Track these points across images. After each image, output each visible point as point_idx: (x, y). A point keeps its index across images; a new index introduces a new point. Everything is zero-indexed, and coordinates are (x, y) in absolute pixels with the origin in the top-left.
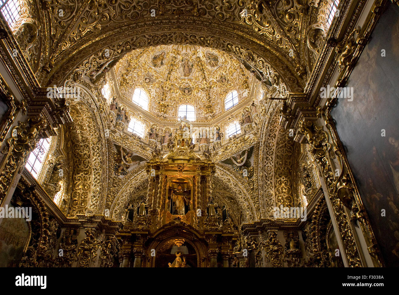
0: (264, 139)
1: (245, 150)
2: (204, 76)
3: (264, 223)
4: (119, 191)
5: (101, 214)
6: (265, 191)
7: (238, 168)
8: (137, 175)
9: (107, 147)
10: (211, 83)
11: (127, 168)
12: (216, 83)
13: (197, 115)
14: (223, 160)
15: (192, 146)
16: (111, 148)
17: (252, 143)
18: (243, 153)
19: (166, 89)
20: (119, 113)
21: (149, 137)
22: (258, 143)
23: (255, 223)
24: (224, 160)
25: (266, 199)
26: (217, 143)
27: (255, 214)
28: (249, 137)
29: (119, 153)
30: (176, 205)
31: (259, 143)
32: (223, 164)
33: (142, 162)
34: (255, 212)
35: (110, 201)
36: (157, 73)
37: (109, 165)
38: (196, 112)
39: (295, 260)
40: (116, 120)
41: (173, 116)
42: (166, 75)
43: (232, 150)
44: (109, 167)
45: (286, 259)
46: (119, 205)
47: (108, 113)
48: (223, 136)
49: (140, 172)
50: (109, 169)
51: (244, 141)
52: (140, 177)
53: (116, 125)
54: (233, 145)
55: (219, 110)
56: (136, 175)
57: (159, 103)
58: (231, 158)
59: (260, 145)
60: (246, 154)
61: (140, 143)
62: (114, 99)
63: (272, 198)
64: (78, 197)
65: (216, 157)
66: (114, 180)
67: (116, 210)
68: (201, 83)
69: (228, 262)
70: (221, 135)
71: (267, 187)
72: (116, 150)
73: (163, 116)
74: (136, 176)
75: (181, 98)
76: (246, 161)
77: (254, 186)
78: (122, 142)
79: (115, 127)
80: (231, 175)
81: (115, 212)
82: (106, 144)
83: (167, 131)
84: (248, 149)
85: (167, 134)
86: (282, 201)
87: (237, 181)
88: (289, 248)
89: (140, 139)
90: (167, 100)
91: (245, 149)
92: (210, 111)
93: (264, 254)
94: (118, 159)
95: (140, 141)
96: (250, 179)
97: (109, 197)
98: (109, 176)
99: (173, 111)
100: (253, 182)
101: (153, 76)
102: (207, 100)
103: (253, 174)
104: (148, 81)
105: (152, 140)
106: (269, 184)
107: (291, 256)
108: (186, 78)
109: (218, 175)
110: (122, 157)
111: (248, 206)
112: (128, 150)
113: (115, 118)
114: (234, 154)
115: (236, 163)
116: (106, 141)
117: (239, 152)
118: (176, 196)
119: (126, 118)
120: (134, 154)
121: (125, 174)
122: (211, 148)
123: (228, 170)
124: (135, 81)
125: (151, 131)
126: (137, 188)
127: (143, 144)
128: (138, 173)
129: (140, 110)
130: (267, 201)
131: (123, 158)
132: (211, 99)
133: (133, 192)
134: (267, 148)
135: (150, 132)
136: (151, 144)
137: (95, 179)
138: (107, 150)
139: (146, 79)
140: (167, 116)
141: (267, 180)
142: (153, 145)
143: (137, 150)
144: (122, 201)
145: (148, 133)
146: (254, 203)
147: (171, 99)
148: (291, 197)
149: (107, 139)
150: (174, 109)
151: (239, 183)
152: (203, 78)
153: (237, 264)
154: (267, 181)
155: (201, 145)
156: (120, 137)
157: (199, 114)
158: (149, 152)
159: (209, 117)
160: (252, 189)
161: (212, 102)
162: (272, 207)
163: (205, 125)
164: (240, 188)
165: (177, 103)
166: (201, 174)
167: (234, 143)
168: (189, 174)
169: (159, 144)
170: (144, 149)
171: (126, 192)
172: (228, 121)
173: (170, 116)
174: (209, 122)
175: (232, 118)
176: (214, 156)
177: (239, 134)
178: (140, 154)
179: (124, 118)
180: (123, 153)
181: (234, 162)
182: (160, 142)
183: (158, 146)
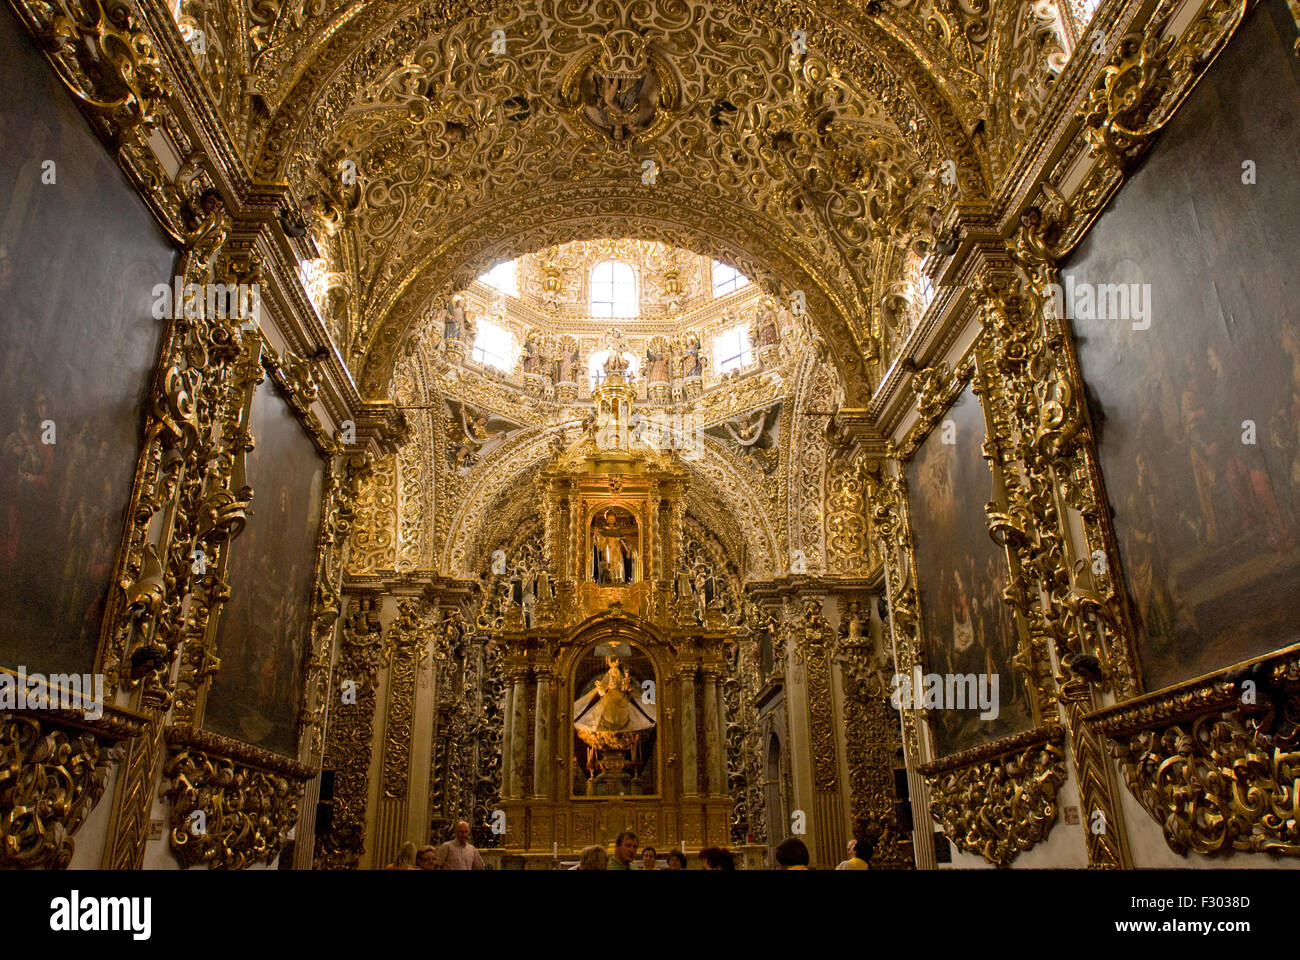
0: (803, 395)
1: (760, 411)
3: (795, 582)
4: (461, 504)
5: (428, 563)
6: (802, 509)
7: (740, 449)
8: (500, 464)
11: (477, 450)
13: (641, 297)
14: (707, 425)
16: (438, 409)
17: (777, 396)
18: (756, 416)
20: (450, 317)
21: (523, 368)
22: (791, 399)
23: (776, 580)
25: (804, 527)
27: (778, 557)
28: (771, 379)
29: (457, 418)
31: (793, 398)
32: (706, 437)
33: (512, 432)
34: (777, 554)
35: (443, 531)
37: (435, 448)
38: (638, 288)
39: (859, 660)
40: (446, 338)
41: (580, 299)
43: (729, 404)
44: (435, 452)
45: (840, 657)
46: (463, 538)
49: (506, 456)
50: (435, 458)
51: (759, 387)
52: (506, 468)
53: (447, 352)
54: (732, 394)
55: (700, 288)
56: (496, 464)
58: (726, 424)
59: (796, 404)
60: (762, 420)
61: (504, 387)
63: (816, 524)
64: (366, 523)
66: (448, 481)
67: (458, 552)
69: (714, 686)
71: (806, 500)
72: (450, 412)
73: (554, 303)
74: (496, 467)
75: (599, 248)
76: (762, 435)
77: (777, 492)
78: (464, 392)
79: (445, 356)
80: (725, 462)
81: (456, 556)
83: (567, 347)
84: (768, 410)
85: (569, 355)
86: (841, 528)
87: (739, 476)
88: (846, 634)
89: (503, 376)
91: (760, 408)
92: (674, 287)
93: (791, 647)
94: (455, 432)
96: (769, 476)
97: (439, 522)
98: (436, 473)
99: (578, 285)
100: (775, 483)
103: (777, 466)
105: (533, 376)
106: (811, 494)
107: (850, 650)
109: (695, 462)
110: (465, 427)
111: (761, 538)
112: (477, 410)
114: (732, 416)
115: (737, 437)
116: (428, 397)
117: (744, 412)
118: (604, 539)
119: (468, 326)
120: (493, 417)
121: (473, 464)
122: (678, 393)
123: (719, 450)
125: (528, 351)
126: (500, 494)
127: (511, 389)
128: (502, 459)
129: (496, 298)
130: (804, 531)
131: (466, 431)
133: (491, 504)
135: (526, 354)
136: (531, 387)
137: (405, 485)
138: (429, 415)
140: (563, 299)
141: (807, 483)
142: (536, 389)
143: (498, 407)
144: (469, 529)
146: (776, 531)
147: (570, 250)
148: (862, 518)
149: (431, 392)
150: (580, 278)
151: (744, 482)
153: (733, 654)
154: (807, 487)
155: (653, 384)
156: (457, 380)
157: (646, 293)
158: (526, 407)
159: (673, 306)
160: (773, 500)
161: (679, 260)
162: (817, 545)
163: (663, 328)
164: (744, 494)
165: (589, 261)
166: (660, 498)
167: (735, 391)
168: (634, 497)
169: (547, 382)
170: (514, 401)
171: (477, 506)
172: (721, 325)
173: (570, 300)
174: (671, 320)
175: (731, 320)
176: (683, 412)
177: (745, 369)
178: (506, 416)
179: (463, 330)
180: (466, 419)
181: (734, 434)
182: (551, 375)
183: (546, 389)
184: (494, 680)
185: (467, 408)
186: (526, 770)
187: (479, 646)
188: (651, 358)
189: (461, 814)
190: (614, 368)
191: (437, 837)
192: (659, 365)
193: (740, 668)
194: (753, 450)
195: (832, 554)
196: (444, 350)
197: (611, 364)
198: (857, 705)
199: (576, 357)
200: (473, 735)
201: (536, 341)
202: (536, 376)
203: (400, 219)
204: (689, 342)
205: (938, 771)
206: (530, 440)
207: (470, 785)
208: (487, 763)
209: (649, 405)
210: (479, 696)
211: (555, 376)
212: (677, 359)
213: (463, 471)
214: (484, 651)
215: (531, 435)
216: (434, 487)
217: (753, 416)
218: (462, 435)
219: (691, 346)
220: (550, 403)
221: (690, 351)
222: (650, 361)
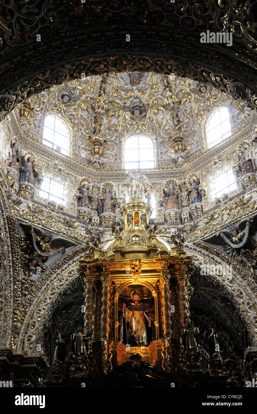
1: (245, 222)
2: (168, 82)
4: (33, 301)
5: (5, 345)
7: (234, 252)
8: (61, 272)
9: (7, 229)
10: (181, 95)
11: (44, 261)
12: (189, 94)
13: (158, 156)
14: (208, 236)
15: (152, 226)
16: (14, 230)
18: (242, 226)
19: (100, 110)
20: (23, 168)
21: (77, 204)
24: (209, 238)
26: (196, 207)
28: (251, 197)
29: (29, 237)
30: (132, 328)
32: (208, 245)
33: (69, 248)
35: (19, 321)
36: (82, 84)
37: (12, 259)
38: (155, 150)
40: (19, 181)
41: (116, 159)
42: (98, 85)
43: (222, 220)
44: (13, 263)
46: (34, 326)
47: (6, 172)
48: (205, 195)
49: (66, 265)
50: (13, 266)
51: (243, 204)
52: (66, 274)
53: (20, 191)
54: (224, 212)
55: (198, 146)
56: (59, 271)
57: (90, 137)
58: (221, 234)
60: (247, 228)
61: (63, 216)
62: (13, 145)
65: (196, 232)
66: (23, 284)
67: (30, 336)
68: (162, 95)
70: (203, 192)
72: (24, 233)
73: (99, 162)
74: (59, 274)
75: (128, 126)
76: (249, 240)
78: (33, 218)
79: (18, 193)
80: (224, 263)
81: (29, 340)
82: (5, 225)
83: (108, 190)
84: (251, 219)
85: (108, 196)
87: (234, 272)
89: (62, 209)
90: (103, 132)
91: (245, 219)
92: (180, 147)
94: (28, 248)
95: (63, 214)
97: (17, 314)
98: (14, 278)
99: (115, 151)
101: (74, 89)
102: (173, 126)
104: (66, 99)
105: (84, 209)
108: (134, 88)
109: (201, 264)
110: (35, 244)
112: (43, 232)
113: (17, 178)
114: (226, 228)
115: (230, 243)
116: (6, 221)
117: (234, 224)
118: (131, 312)
119: (36, 175)
120: (55, 237)
121: (42, 272)
122: (185, 216)
123: (218, 255)
124: (44, 103)
125: (80, 193)
126: (62, 293)
127: (68, 218)
128: (63, 268)
129: (57, 158)
131: (35, 246)
132: (181, 124)
133: (56, 301)
135: (78, 194)
136: (82, 217)
138: (8, 235)
139: (63, 97)
140: (105, 160)
142: (86, 218)
143: (58, 230)
144: (39, 319)
145: (75, 198)
147: (109, 129)
149: (7, 217)
150: (116, 146)
151: (238, 276)
152: (166, 86)
155: (168, 211)
156: (28, 210)
157: (161, 153)
158: (79, 230)
159: (180, 160)
161: (183, 130)
163: (173, 174)
164: (240, 285)
165: (122, 135)
166: (169, 277)
167: (226, 209)
168: (151, 277)
170: (70, 226)
171: (45, 302)
172: (214, 167)
173: (109, 161)
174: (179, 168)
175: (221, 162)
176: (191, 230)
177: (232, 193)
178: (65, 236)
179: (32, 176)
180: (36, 238)
181: (228, 241)
182: (97, 210)
183: (94, 218)
185: (35, 229)
188: (166, 194)
190: (136, 192)
192: (172, 198)
194: (243, 251)
196: (17, 189)
199: (114, 197)
201: (86, 186)
202: (85, 209)
204: (192, 181)
206: (83, 254)
209: (166, 226)
211: (100, 210)
212: (184, 194)
216: (12, 288)
217: (240, 225)
218: (33, 250)
219: (193, 184)
220: (96, 228)
221: (193, 187)
222: (166, 196)
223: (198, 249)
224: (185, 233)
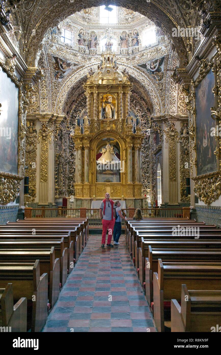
1: (158, 60)
3: (167, 117)
4: (59, 91)
6: (170, 93)
11: (64, 73)
13: (118, 15)
14: (140, 64)
16: (50, 59)
17: (163, 54)
18: (156, 61)
21: (78, 44)
22: (168, 55)
23: (161, 116)
25: (170, 99)
26: (136, 48)
27: (162, 108)
28: (161, 48)
29: (57, 62)
30: (105, 111)
32: (140, 68)
33: (75, 66)
34: (162, 107)
35: (54, 100)
38: (117, 12)
39: (186, 142)
41: (97, 16)
43: (147, 57)
44: (50, 74)
45: (180, 141)
46: (61, 102)
49: (73, 74)
50: (51, 76)
51: (157, 51)
52: (74, 79)
56: (70, 77)
58: (146, 64)
59: (170, 57)
60: (158, 62)
61: (72, 51)
63: (174, 98)
65: (134, 60)
66: (55, 83)
67: (59, 107)
70: (139, 41)
71: (172, 90)
72: (55, 60)
73: (88, 18)
74: (70, 79)
76: (158, 68)
77: (162, 87)
78: (59, 53)
79: (51, 41)
80: (146, 76)
83: (93, 35)
84: (160, 59)
85: (93, 38)
86: (183, 99)
87: (150, 81)
88: (182, 133)
89: (71, 47)
91: (158, 58)
92: (130, 12)
93: (165, 137)
94: (56, 67)
95: (72, 49)
96: (160, 81)
97: (53, 97)
98: (51, 81)
99: (96, 12)
100: (162, 84)
103: (163, 78)
105: (81, 46)
106: (173, 88)
107: (183, 139)
110: (60, 65)
111: (157, 102)
112: (63, 59)
114: (148, 61)
116: (47, 56)
117: (152, 60)
118: (105, 104)
119: (59, 30)
120: (68, 62)
121: (63, 78)
122: (130, 52)
123: (144, 72)
126: (72, 87)
127: (74, 52)
128: (72, 75)
131: (60, 67)
133: (69, 91)
134: (174, 62)
135: (79, 38)
136: (81, 51)
140: (91, 17)
141: (172, 84)
142: (83, 51)
143: (70, 58)
144: (63, 99)
146: (162, 100)
149: (48, 54)
151: (152, 83)
153: (148, 138)
154: (172, 86)
155: (122, 49)
156: (56, 49)
157: (120, 14)
158: (80, 58)
159: (130, 19)
160: (161, 90)
162: (174, 105)
163: (126, 28)
164: (152, 87)
166: (122, 92)
167: (149, 52)
169: (86, 48)
170: (75, 56)
171: (65, 91)
172: (146, 27)
173: (94, 17)
174: (129, 24)
175: (149, 26)
176: (132, 59)
177: (153, 44)
178: (73, 61)
179: (57, 31)
180: (60, 63)
181: (149, 67)
182: (87, 46)
183: (86, 51)
184: (72, 146)
185: (60, 59)
186: (82, 175)
187: (67, 135)
188: (122, 39)
189: (63, 186)
190: (108, 46)
191: (57, 193)
192: (124, 42)
193: (150, 142)
194: (155, 73)
195: (179, 108)
196: (51, 39)
197: (107, 44)
198: (184, 156)
199: (96, 39)
200: (67, 162)
201: (82, 33)
203: (35, 4)
204: (135, 33)
205: (197, 179)
206: (81, 69)
207: (66, 177)
208: (71, 171)
209: (120, 56)
210: (68, 150)
211: (89, 46)
212: (130, 39)
213: (60, 80)
214: (69, 136)
215: (81, 67)
216: (50, 86)
217: (155, 61)
218: (59, 68)
219: (135, 35)
220: (87, 56)
221: (135, 37)
222: (121, 40)
223: (135, 69)
224: (129, 60)
